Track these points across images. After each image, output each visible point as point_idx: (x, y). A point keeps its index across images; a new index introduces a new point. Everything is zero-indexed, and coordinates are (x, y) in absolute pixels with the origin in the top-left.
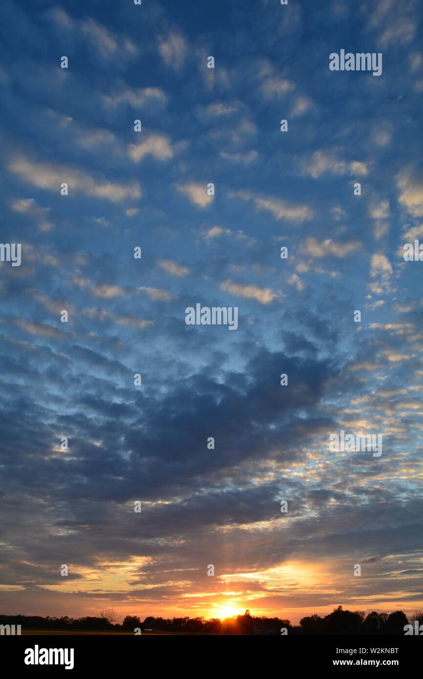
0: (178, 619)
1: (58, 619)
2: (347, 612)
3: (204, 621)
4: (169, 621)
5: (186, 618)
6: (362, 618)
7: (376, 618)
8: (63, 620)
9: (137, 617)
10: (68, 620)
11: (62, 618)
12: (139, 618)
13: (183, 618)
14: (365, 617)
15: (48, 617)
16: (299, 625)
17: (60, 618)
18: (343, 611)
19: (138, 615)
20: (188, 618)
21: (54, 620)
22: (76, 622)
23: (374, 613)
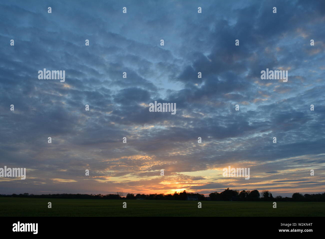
0: (152, 195)
1: (96, 195)
2: (231, 190)
3: (164, 195)
4: (148, 195)
5: (156, 194)
6: (238, 193)
7: (244, 193)
8: (99, 196)
9: (133, 194)
10: (101, 195)
11: (98, 195)
12: (134, 194)
13: (154, 194)
14: (239, 193)
15: (91, 194)
16: (209, 196)
17: (97, 195)
18: (229, 190)
19: (133, 193)
20: (157, 194)
21: (94, 195)
22: (104, 196)
23: (244, 191)
